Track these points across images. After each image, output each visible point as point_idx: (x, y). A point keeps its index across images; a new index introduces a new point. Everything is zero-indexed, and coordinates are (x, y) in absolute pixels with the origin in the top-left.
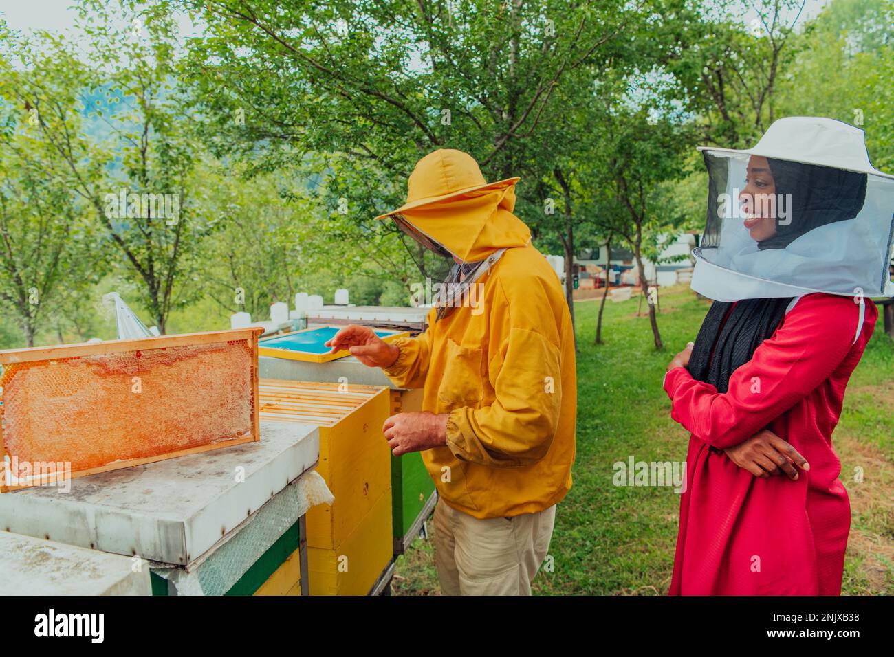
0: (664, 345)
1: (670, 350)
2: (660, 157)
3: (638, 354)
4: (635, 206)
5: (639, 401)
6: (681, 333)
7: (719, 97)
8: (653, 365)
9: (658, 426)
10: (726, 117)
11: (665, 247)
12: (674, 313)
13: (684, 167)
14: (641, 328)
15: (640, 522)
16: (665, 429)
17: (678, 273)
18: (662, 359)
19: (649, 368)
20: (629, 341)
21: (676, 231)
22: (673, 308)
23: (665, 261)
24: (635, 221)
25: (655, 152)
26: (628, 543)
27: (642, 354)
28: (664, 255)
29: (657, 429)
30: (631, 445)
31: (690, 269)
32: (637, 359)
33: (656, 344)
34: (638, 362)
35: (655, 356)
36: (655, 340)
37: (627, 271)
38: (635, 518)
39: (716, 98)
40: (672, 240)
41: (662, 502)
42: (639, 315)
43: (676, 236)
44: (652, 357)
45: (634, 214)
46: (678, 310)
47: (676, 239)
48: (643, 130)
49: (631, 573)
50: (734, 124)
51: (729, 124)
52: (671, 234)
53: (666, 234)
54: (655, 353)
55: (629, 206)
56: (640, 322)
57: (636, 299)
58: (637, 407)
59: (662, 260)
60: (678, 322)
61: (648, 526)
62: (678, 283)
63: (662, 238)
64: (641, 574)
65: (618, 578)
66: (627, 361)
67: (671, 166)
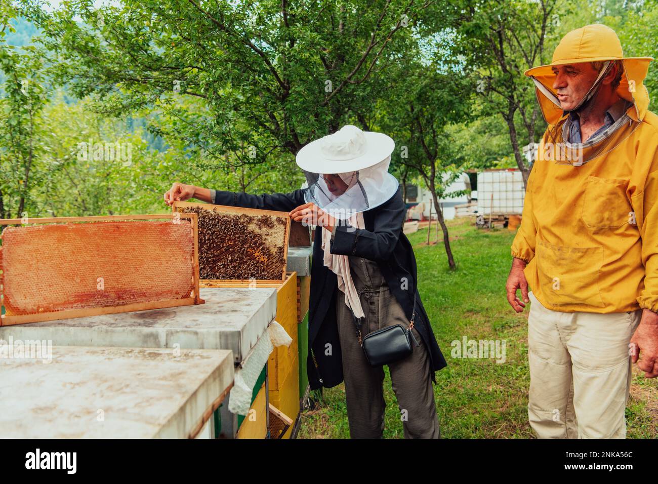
0: (456, 265)
1: (462, 270)
2: (454, 103)
3: (436, 273)
4: (429, 146)
5: (445, 308)
6: (467, 256)
7: (499, 53)
8: (450, 281)
9: (466, 325)
10: (505, 70)
11: (449, 184)
12: (459, 241)
13: (472, 112)
14: (432, 253)
15: (466, 394)
16: (471, 327)
17: (456, 208)
18: (457, 276)
19: (447, 283)
20: (425, 264)
21: (457, 170)
22: (457, 236)
23: (450, 196)
24: (430, 159)
25: (450, 98)
26: (460, 409)
27: (439, 273)
28: (448, 190)
29: (465, 327)
30: (446, 341)
31: (467, 205)
32: (436, 277)
33: (450, 264)
34: (437, 279)
35: (450, 274)
36: (449, 261)
37: (413, 208)
38: (462, 391)
39: (496, 54)
40: (454, 178)
41: (481, 378)
42: (428, 244)
43: (458, 174)
44: (448, 275)
45: (428, 152)
46: (462, 238)
47: (458, 177)
48: (438, 81)
49: (468, 428)
50: (512, 77)
51: (508, 76)
52: (454, 173)
53: (449, 173)
54: (450, 272)
55: (424, 146)
56: (430, 249)
57: (423, 231)
58: (444, 313)
59: (446, 196)
60: (464, 248)
61: (473, 395)
62: (456, 217)
63: (446, 176)
64: (476, 429)
65: (458, 433)
66: (427, 279)
67: (463, 111)
